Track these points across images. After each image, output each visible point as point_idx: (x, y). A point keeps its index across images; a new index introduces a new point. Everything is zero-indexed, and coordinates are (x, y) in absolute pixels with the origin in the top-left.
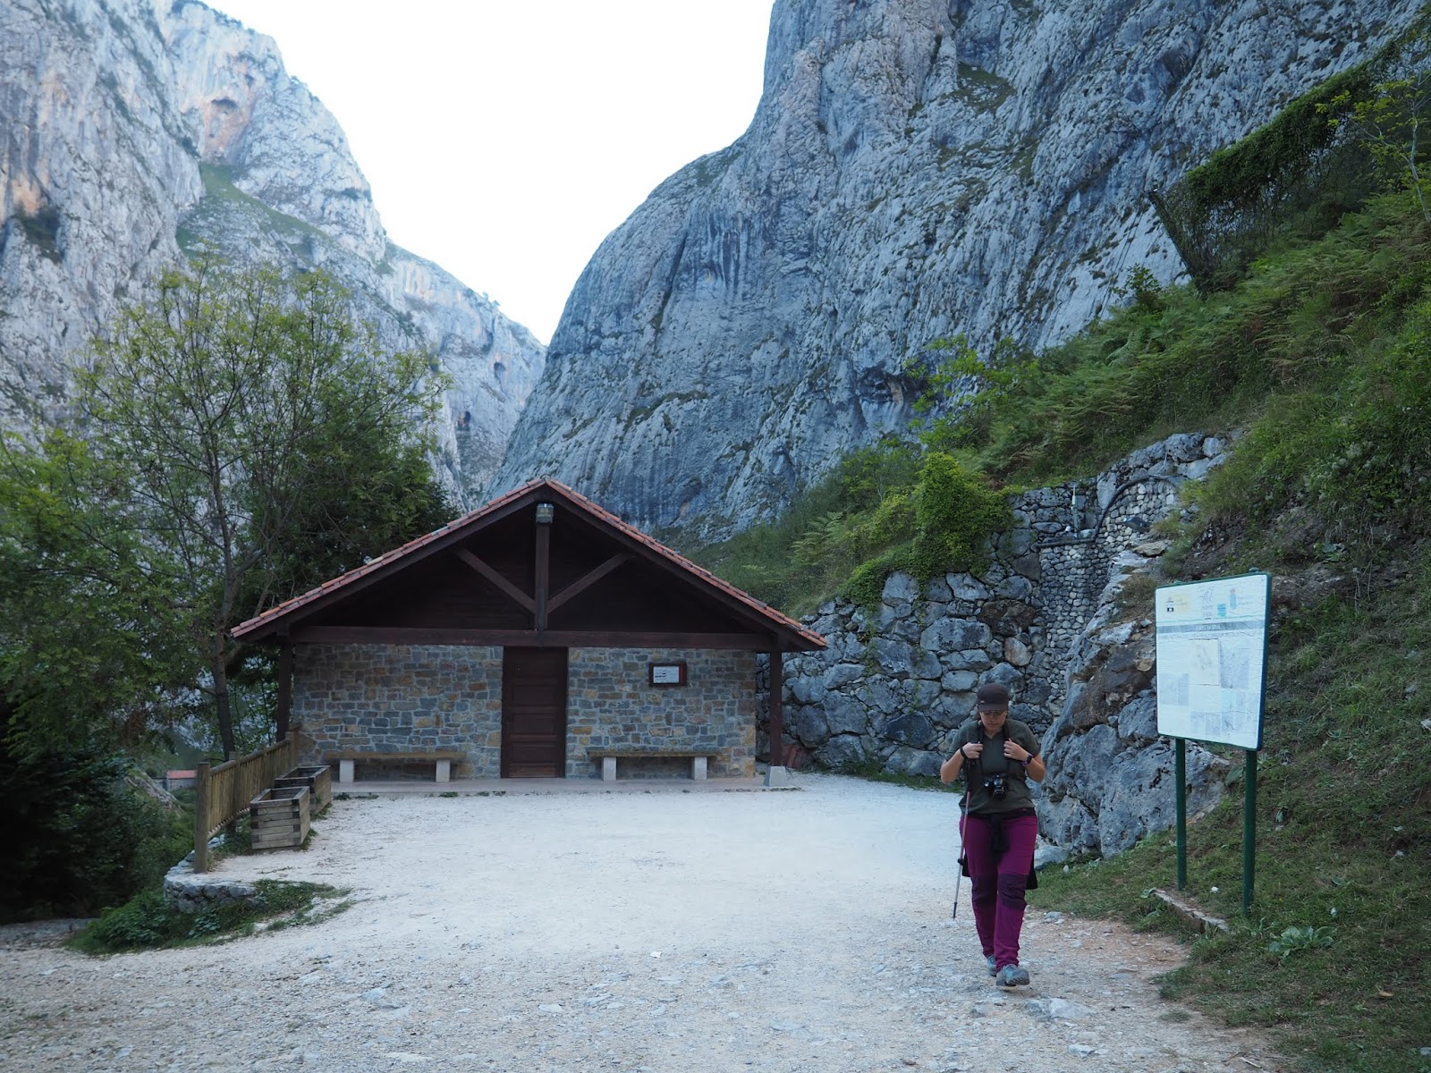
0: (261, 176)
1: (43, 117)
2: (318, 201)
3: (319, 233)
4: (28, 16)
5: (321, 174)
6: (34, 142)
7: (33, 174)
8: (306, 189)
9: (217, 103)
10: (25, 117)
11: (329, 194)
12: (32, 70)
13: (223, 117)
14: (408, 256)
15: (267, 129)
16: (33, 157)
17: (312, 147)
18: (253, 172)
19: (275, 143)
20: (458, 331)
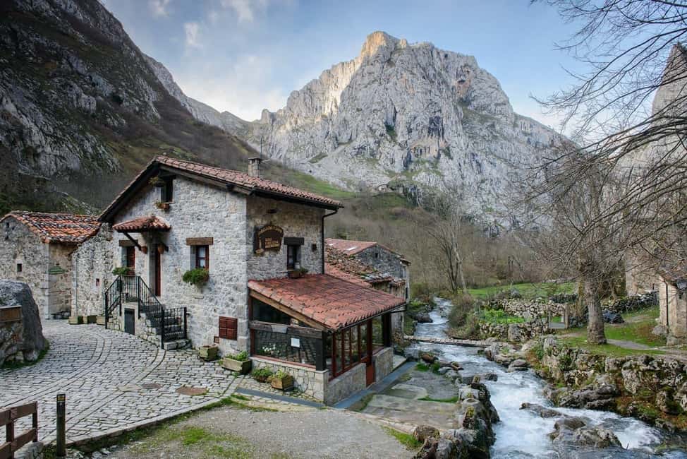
0: (474, 103)
1: (444, 122)
2: (493, 107)
3: (496, 119)
4: (438, 97)
5: (493, 99)
6: (443, 129)
7: (443, 137)
8: (490, 105)
9: (459, 82)
10: (440, 124)
11: (497, 105)
12: (440, 111)
13: (461, 86)
14: (522, 118)
15: (475, 87)
16: (443, 133)
17: (489, 90)
18: (472, 103)
19: (478, 92)
20: (540, 141)
